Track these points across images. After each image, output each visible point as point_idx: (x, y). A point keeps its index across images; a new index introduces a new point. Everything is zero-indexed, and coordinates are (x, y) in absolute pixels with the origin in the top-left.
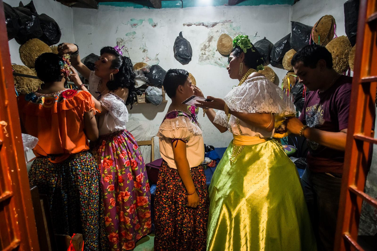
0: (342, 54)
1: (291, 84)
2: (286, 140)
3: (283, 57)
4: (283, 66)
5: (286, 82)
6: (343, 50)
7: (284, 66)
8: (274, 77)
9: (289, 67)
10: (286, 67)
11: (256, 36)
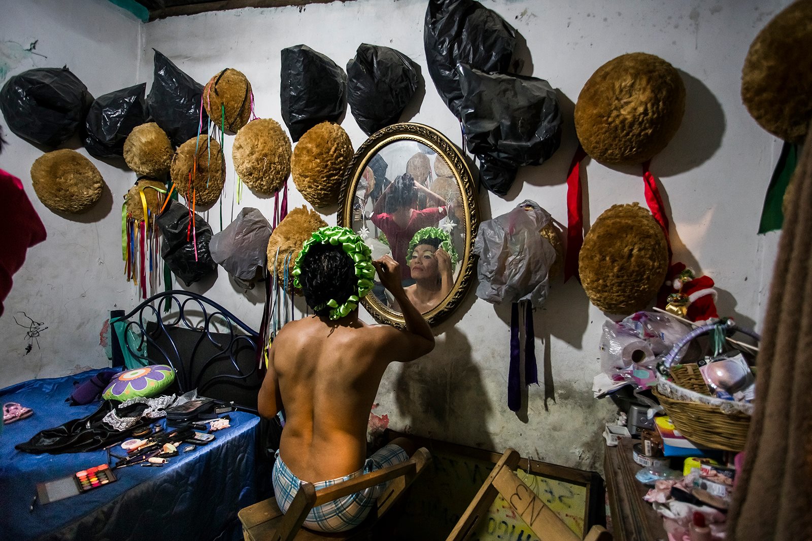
0: (274, 154)
1: (151, 209)
2: (143, 355)
3: (126, 138)
4: (124, 159)
5: (136, 201)
6: (275, 146)
7: (128, 159)
8: (99, 185)
9: (143, 163)
10: (135, 163)
11: (33, 51)
